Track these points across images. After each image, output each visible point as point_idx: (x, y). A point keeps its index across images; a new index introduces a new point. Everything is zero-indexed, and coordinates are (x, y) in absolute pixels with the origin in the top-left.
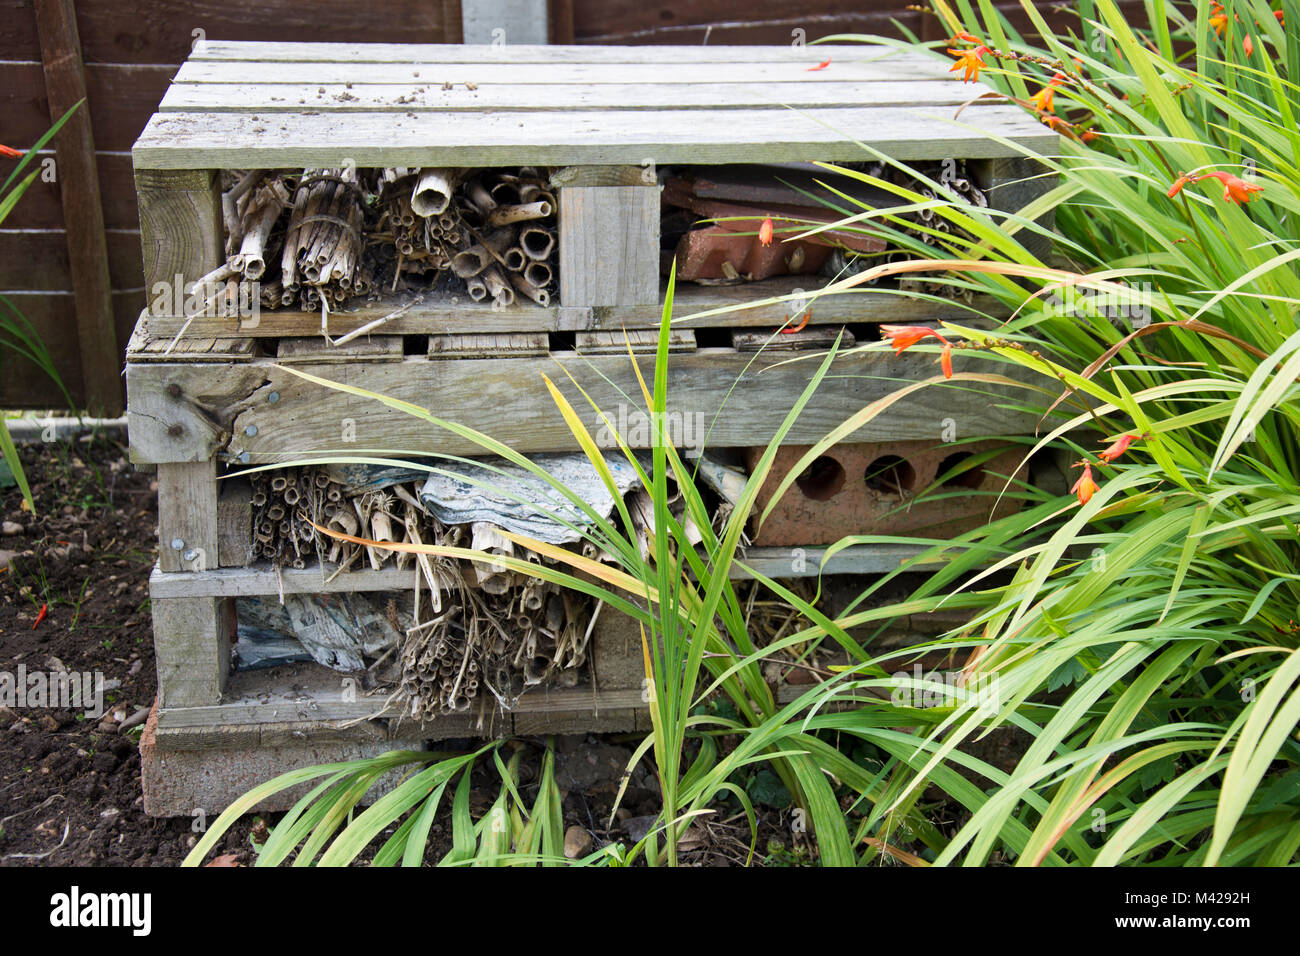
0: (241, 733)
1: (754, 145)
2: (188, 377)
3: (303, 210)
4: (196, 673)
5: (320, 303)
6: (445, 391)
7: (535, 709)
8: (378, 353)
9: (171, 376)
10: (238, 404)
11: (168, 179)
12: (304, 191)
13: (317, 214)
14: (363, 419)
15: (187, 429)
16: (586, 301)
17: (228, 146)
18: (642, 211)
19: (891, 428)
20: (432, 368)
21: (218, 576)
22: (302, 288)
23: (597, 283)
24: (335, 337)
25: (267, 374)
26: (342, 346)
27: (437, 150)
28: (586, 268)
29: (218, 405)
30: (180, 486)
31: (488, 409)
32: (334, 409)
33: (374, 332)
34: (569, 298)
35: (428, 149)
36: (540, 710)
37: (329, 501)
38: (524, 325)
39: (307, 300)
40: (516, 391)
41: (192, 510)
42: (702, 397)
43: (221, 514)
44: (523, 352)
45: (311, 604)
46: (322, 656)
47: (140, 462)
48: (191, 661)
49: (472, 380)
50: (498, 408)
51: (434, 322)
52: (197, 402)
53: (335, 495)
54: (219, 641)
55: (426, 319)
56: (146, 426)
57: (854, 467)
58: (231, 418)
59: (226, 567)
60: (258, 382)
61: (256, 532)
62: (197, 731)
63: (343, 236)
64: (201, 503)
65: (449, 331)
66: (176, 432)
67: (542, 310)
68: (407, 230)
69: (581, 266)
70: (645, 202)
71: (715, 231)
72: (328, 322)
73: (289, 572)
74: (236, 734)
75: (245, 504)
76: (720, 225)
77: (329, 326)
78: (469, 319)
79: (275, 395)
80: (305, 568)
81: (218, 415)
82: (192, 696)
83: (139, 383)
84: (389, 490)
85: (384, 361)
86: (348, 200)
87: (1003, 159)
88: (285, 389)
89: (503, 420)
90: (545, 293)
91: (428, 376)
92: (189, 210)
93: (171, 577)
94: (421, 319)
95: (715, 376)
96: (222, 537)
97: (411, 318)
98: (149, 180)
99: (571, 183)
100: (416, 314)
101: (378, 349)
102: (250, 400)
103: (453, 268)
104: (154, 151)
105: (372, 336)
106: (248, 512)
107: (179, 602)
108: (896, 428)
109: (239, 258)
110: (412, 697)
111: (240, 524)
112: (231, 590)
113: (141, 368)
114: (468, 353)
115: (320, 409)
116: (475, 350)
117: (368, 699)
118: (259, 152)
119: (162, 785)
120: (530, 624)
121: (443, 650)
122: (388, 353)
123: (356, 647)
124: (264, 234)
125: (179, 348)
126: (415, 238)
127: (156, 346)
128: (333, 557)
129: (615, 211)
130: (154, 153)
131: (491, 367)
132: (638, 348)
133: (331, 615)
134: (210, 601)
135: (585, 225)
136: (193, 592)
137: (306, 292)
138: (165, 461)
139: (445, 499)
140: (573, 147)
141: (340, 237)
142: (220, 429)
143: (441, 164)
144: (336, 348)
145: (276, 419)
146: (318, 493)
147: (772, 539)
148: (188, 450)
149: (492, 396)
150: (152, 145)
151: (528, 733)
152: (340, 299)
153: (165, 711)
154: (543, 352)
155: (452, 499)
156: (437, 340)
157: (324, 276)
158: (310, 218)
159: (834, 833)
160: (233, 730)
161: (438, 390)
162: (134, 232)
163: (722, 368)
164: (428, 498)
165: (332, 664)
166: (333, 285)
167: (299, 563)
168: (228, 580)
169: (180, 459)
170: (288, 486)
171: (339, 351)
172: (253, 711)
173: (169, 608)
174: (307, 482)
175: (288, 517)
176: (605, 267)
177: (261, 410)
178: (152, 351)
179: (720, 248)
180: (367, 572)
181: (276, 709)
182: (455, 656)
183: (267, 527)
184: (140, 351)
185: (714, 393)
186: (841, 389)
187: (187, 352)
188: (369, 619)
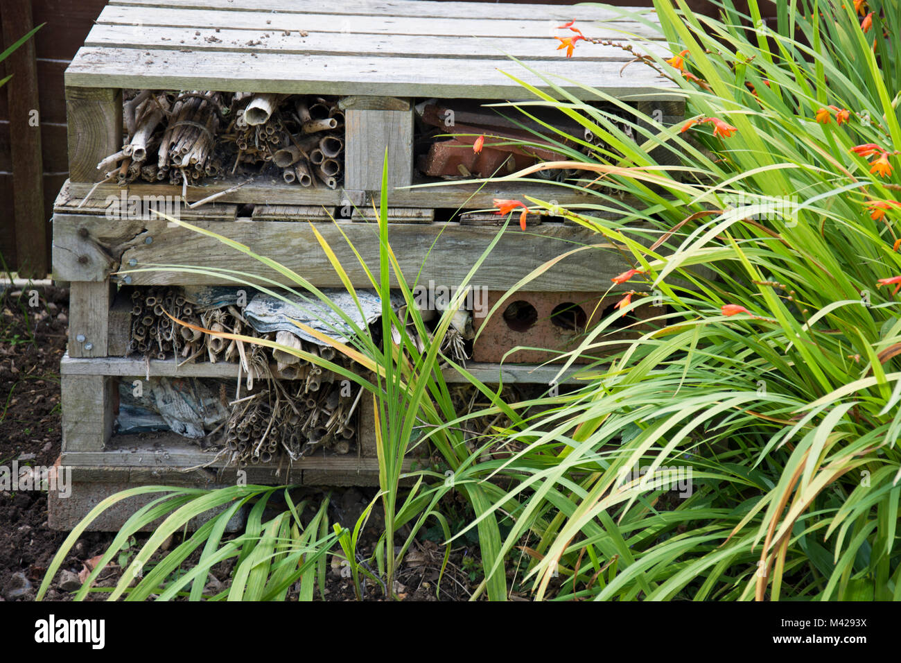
0: (117, 472)
1: (474, 86)
2: (93, 224)
3: (177, 117)
4: (89, 428)
5: (182, 179)
6: (262, 242)
7: (318, 468)
8: (219, 214)
9: (82, 223)
10: (125, 244)
11: (86, 93)
12: (179, 103)
13: (185, 120)
14: (207, 258)
15: (91, 259)
16: (361, 186)
17: (127, 73)
18: (399, 128)
19: (565, 282)
20: (254, 226)
21: (107, 361)
22: (171, 169)
23: (368, 174)
24: (191, 203)
25: (145, 225)
26: (195, 209)
27: (263, 82)
28: (361, 164)
29: (112, 244)
30: (85, 299)
31: (291, 256)
32: (188, 251)
33: (218, 201)
34: (349, 184)
35: (258, 80)
36: (321, 468)
37: (184, 315)
38: (319, 200)
39: (174, 177)
40: (310, 244)
41: (92, 315)
42: (436, 254)
43: (111, 319)
44: (315, 218)
45: (170, 389)
46: (175, 426)
47: (59, 279)
48: (85, 419)
49: (281, 235)
50: (298, 256)
51: (258, 196)
52: (98, 241)
53: (188, 311)
54: (105, 408)
55: (253, 194)
56: (64, 255)
57: (544, 310)
58: (120, 253)
59: (113, 356)
60: (139, 230)
61: (134, 333)
62: (87, 468)
63: (201, 136)
64: (98, 311)
65: (267, 202)
66: (84, 261)
67: (331, 191)
68: (243, 134)
69: (358, 163)
70: (401, 121)
71: (452, 143)
72: (187, 193)
73: (154, 362)
74: (113, 471)
75: (128, 313)
76: (457, 139)
77: (187, 195)
78: (282, 195)
79: (150, 239)
80: (165, 359)
81: (112, 252)
82: (85, 444)
83: (61, 227)
84: (224, 309)
85: (223, 220)
86: (208, 112)
87: (645, 102)
88: (156, 236)
89: (301, 263)
90: (333, 179)
91: (251, 231)
92: (100, 114)
93: (75, 361)
94: (250, 194)
95: (444, 240)
96: (111, 335)
97: (243, 192)
98: (75, 94)
99: (352, 107)
100: (247, 190)
101: (219, 211)
102: (133, 242)
103: (274, 160)
104: (79, 75)
105: (216, 203)
106: (129, 319)
107: (79, 377)
108: (569, 283)
109: (129, 147)
110: (234, 452)
111: (123, 327)
112: (114, 372)
113: (63, 217)
114: (279, 217)
115: (179, 250)
116: (283, 215)
117: (205, 454)
118: (146, 78)
119: (61, 507)
120: (315, 405)
121: (254, 418)
122: (225, 214)
123: (200, 420)
124: (148, 132)
125: (88, 204)
126: (249, 139)
127: (73, 203)
128: (185, 353)
129: (380, 127)
130: (79, 76)
131: (294, 227)
132: (392, 219)
133: (183, 398)
134: (101, 378)
135: (361, 135)
136: (89, 371)
137: (174, 172)
138: (75, 280)
139: (260, 316)
140: (353, 83)
141: (198, 136)
142: (112, 260)
143: (266, 91)
144: (192, 209)
145: (150, 256)
146: (177, 309)
147: (486, 357)
148: (90, 273)
149: (294, 247)
150: (77, 71)
151: (313, 483)
152: (196, 178)
153: (66, 454)
154: (328, 219)
155: (265, 315)
156: (260, 208)
157: (185, 161)
158: (180, 123)
159: (491, 536)
160: (111, 469)
161: (257, 241)
162: (63, 125)
163: (449, 235)
164: (248, 314)
165: (182, 433)
166: (191, 167)
167: (161, 356)
168: (114, 364)
169: (86, 280)
170: (157, 303)
171: (193, 211)
172: (126, 457)
173: (73, 381)
174: (170, 301)
175: (155, 323)
176: (374, 163)
177: (140, 249)
178: (70, 206)
179: (456, 154)
180: (207, 364)
181: (142, 457)
182: (263, 424)
183: (141, 331)
184: (63, 206)
185: (444, 252)
186: (530, 253)
187: (93, 207)
188: (209, 401)
